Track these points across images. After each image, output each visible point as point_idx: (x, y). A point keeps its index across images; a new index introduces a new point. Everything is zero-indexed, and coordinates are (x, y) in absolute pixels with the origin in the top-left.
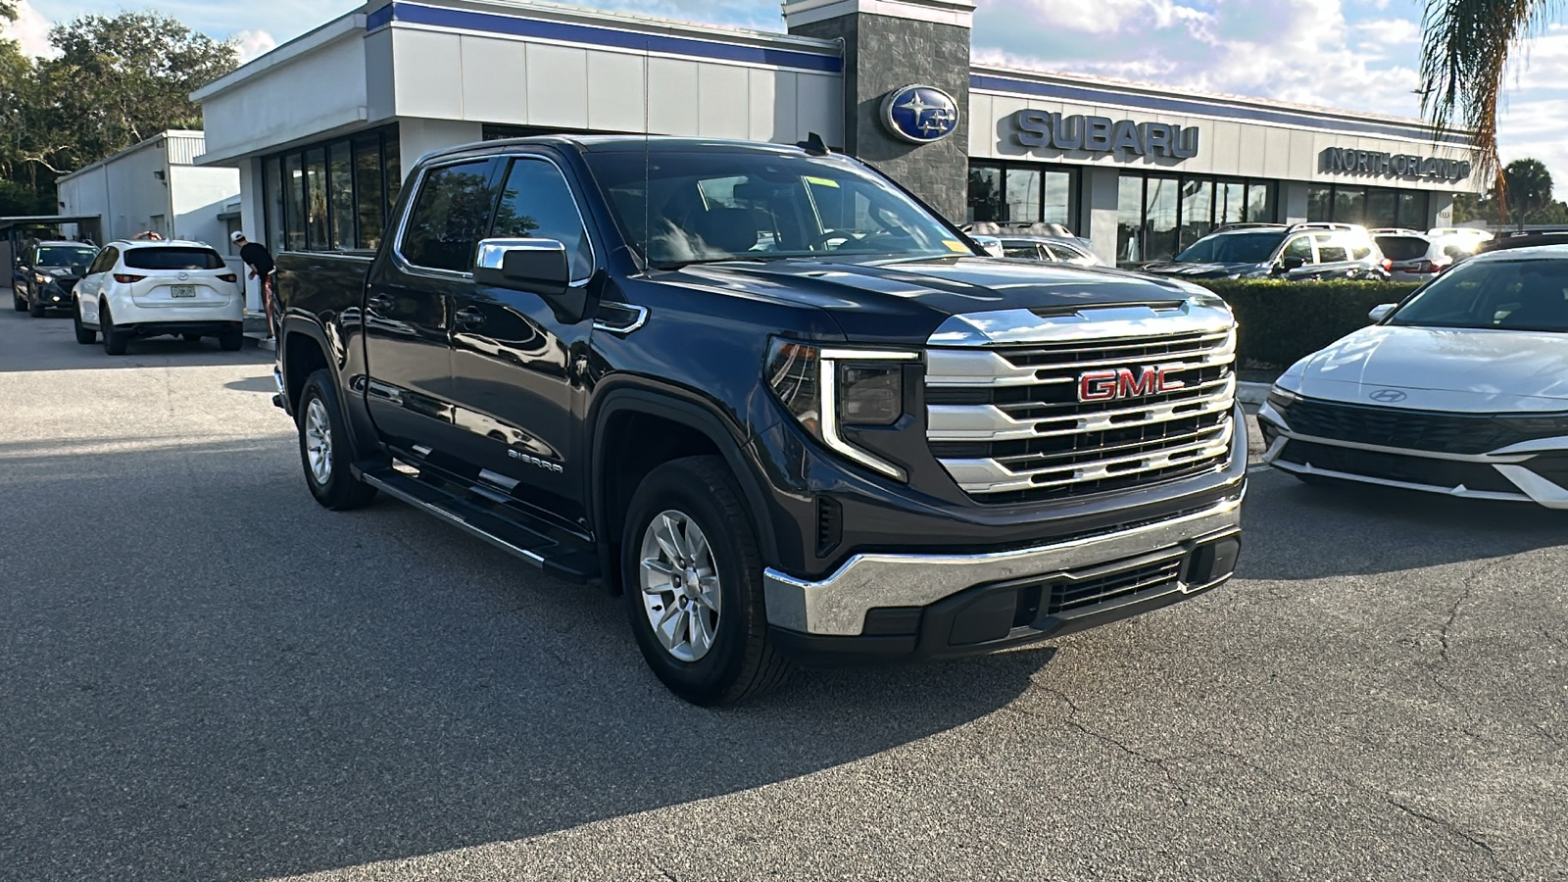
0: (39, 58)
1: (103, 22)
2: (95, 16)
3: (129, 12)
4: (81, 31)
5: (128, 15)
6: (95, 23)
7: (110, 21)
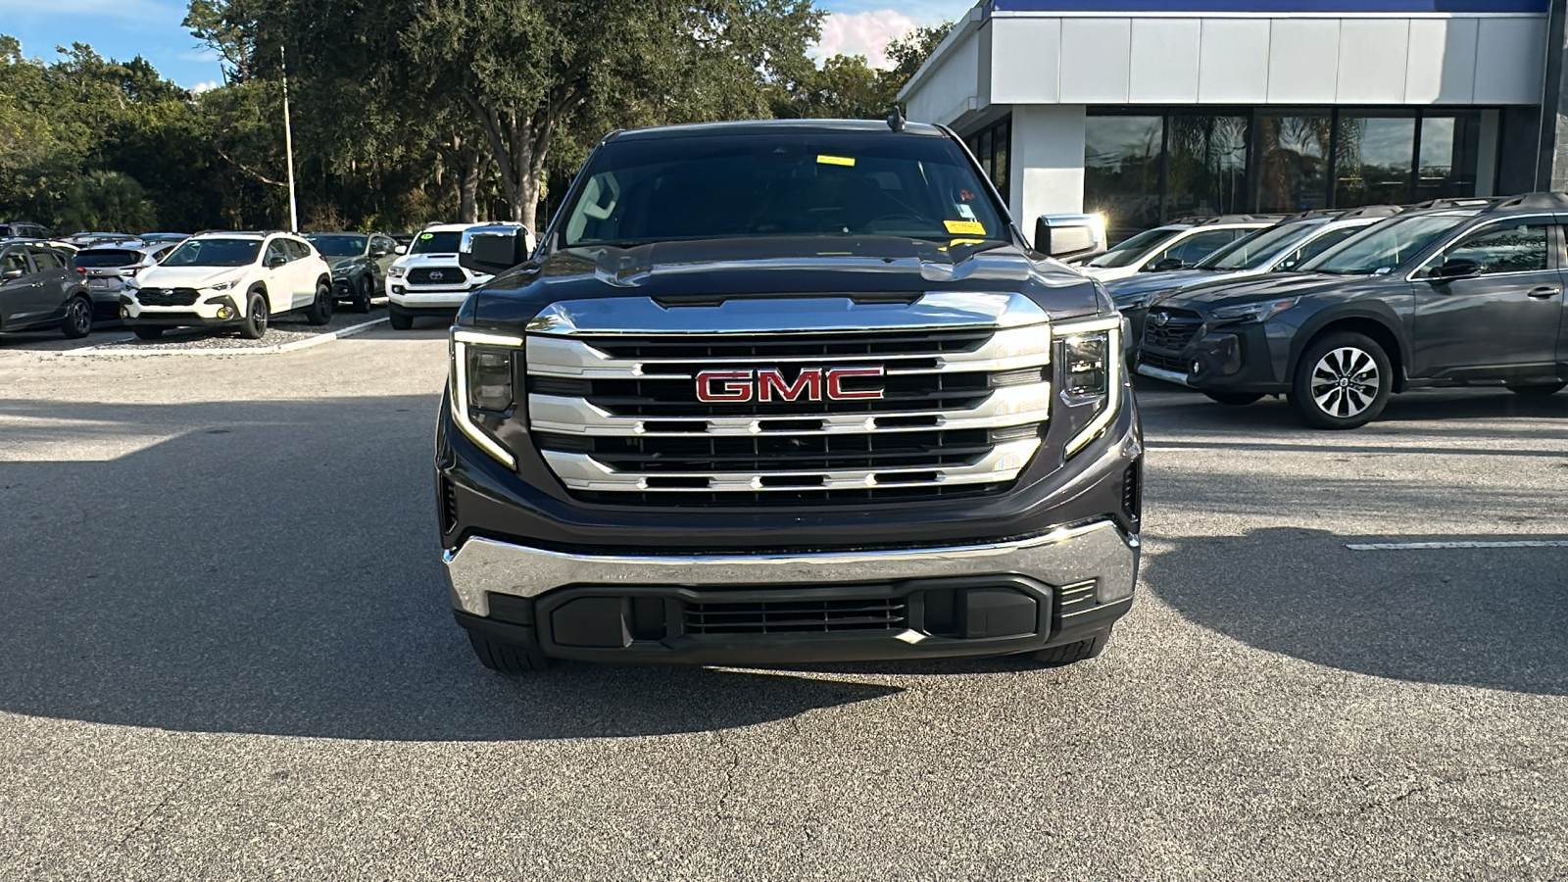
0: (878, 70)
1: (929, 32)
2: (924, 28)
3: (950, 21)
4: (911, 43)
5: (949, 24)
6: (923, 35)
7: (934, 31)
